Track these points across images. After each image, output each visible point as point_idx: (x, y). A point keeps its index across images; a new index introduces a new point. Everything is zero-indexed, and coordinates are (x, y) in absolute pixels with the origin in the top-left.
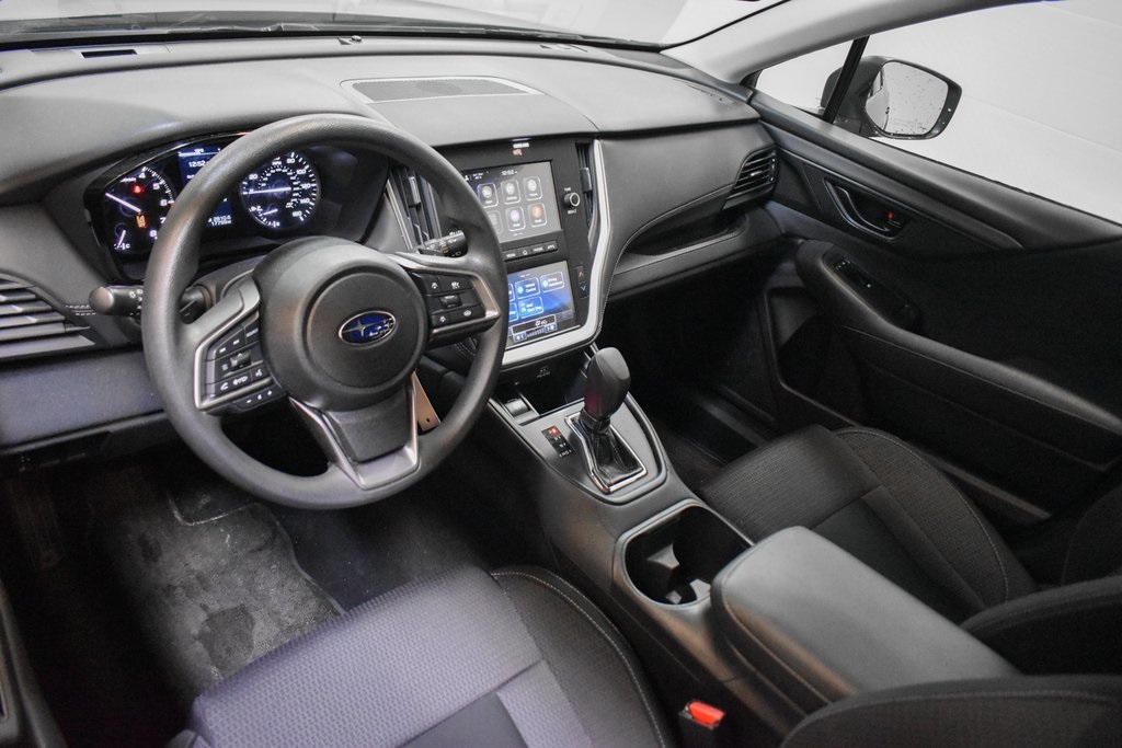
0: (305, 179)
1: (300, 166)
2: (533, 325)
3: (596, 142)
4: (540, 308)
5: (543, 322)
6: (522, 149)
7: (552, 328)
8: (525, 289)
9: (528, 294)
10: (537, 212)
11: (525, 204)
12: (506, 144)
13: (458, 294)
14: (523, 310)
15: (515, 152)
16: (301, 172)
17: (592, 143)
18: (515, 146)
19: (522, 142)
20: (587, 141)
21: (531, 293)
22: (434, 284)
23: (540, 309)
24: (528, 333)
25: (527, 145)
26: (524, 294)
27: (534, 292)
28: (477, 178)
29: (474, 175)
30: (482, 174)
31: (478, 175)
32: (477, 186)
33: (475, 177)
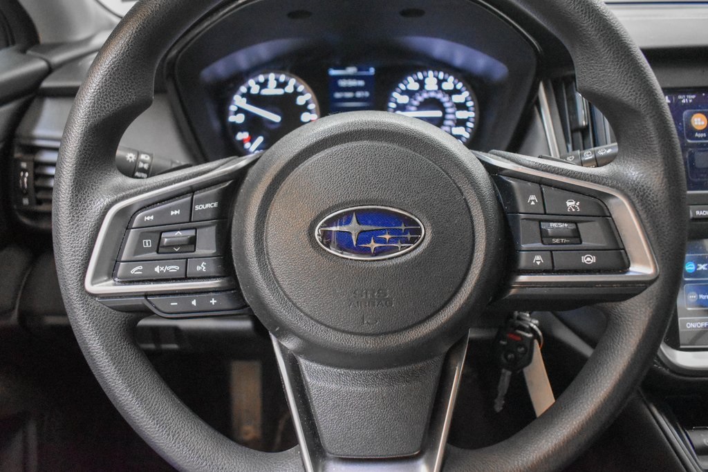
0: (461, 106)
1: (456, 91)
13: (576, 223)
16: (457, 99)
22: (533, 197)
28: (684, 101)
29: (680, 97)
30: (694, 97)
31: (686, 98)
32: (682, 113)
33: (682, 100)
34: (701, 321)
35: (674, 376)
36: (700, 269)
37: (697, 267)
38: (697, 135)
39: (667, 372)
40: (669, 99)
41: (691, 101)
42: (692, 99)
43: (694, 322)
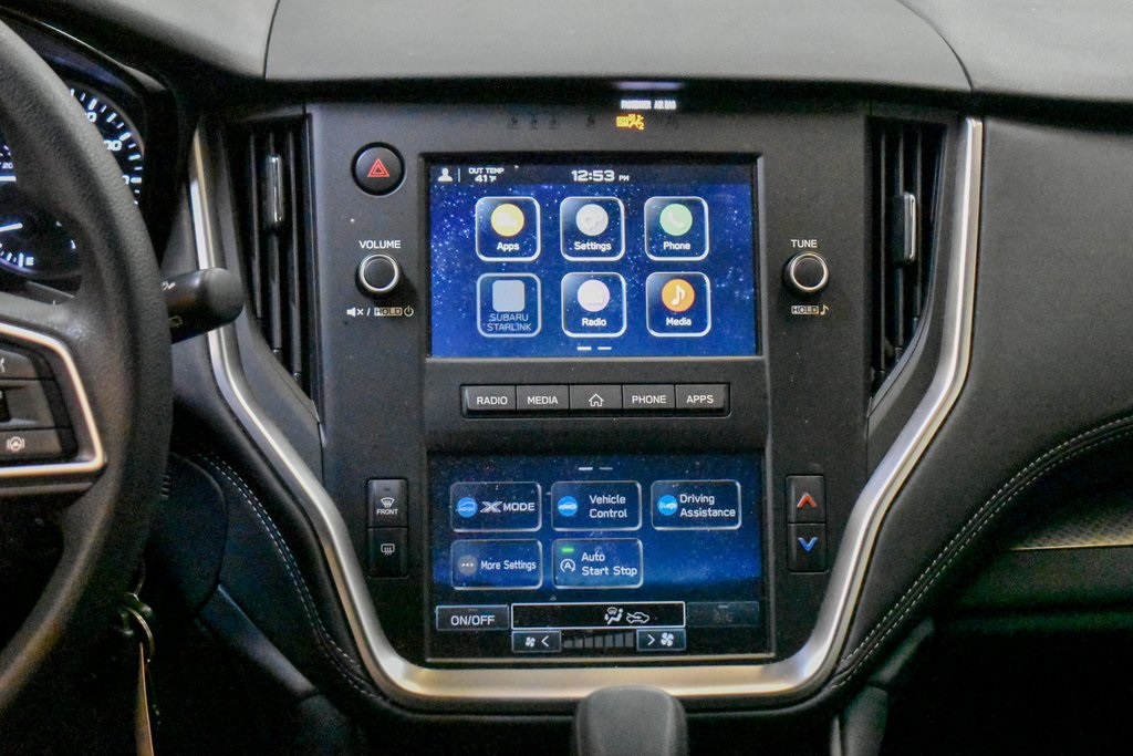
2: (597, 616)
3: (973, 125)
4: (632, 572)
5: (636, 617)
6: (649, 115)
7: (667, 640)
8: (585, 506)
9: (595, 523)
10: (678, 295)
11: (638, 268)
12: (596, 94)
14: (567, 565)
15: (622, 122)
17: (960, 127)
18: (625, 104)
19: (652, 95)
20: (929, 116)
21: (607, 522)
23: (632, 575)
24: (567, 636)
25: (671, 105)
26: (581, 518)
27: (618, 522)
28: (479, 179)
29: (472, 170)
30: (500, 170)
31: (484, 172)
32: (475, 202)
33: (475, 176)
34: (481, 612)
35: (398, 711)
36: (487, 510)
37: (481, 506)
38: (500, 246)
39: (386, 705)
40: (450, 174)
41: (493, 179)
42: (496, 174)
43: (465, 613)
